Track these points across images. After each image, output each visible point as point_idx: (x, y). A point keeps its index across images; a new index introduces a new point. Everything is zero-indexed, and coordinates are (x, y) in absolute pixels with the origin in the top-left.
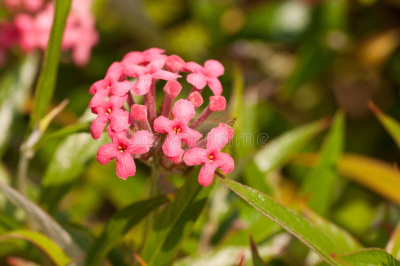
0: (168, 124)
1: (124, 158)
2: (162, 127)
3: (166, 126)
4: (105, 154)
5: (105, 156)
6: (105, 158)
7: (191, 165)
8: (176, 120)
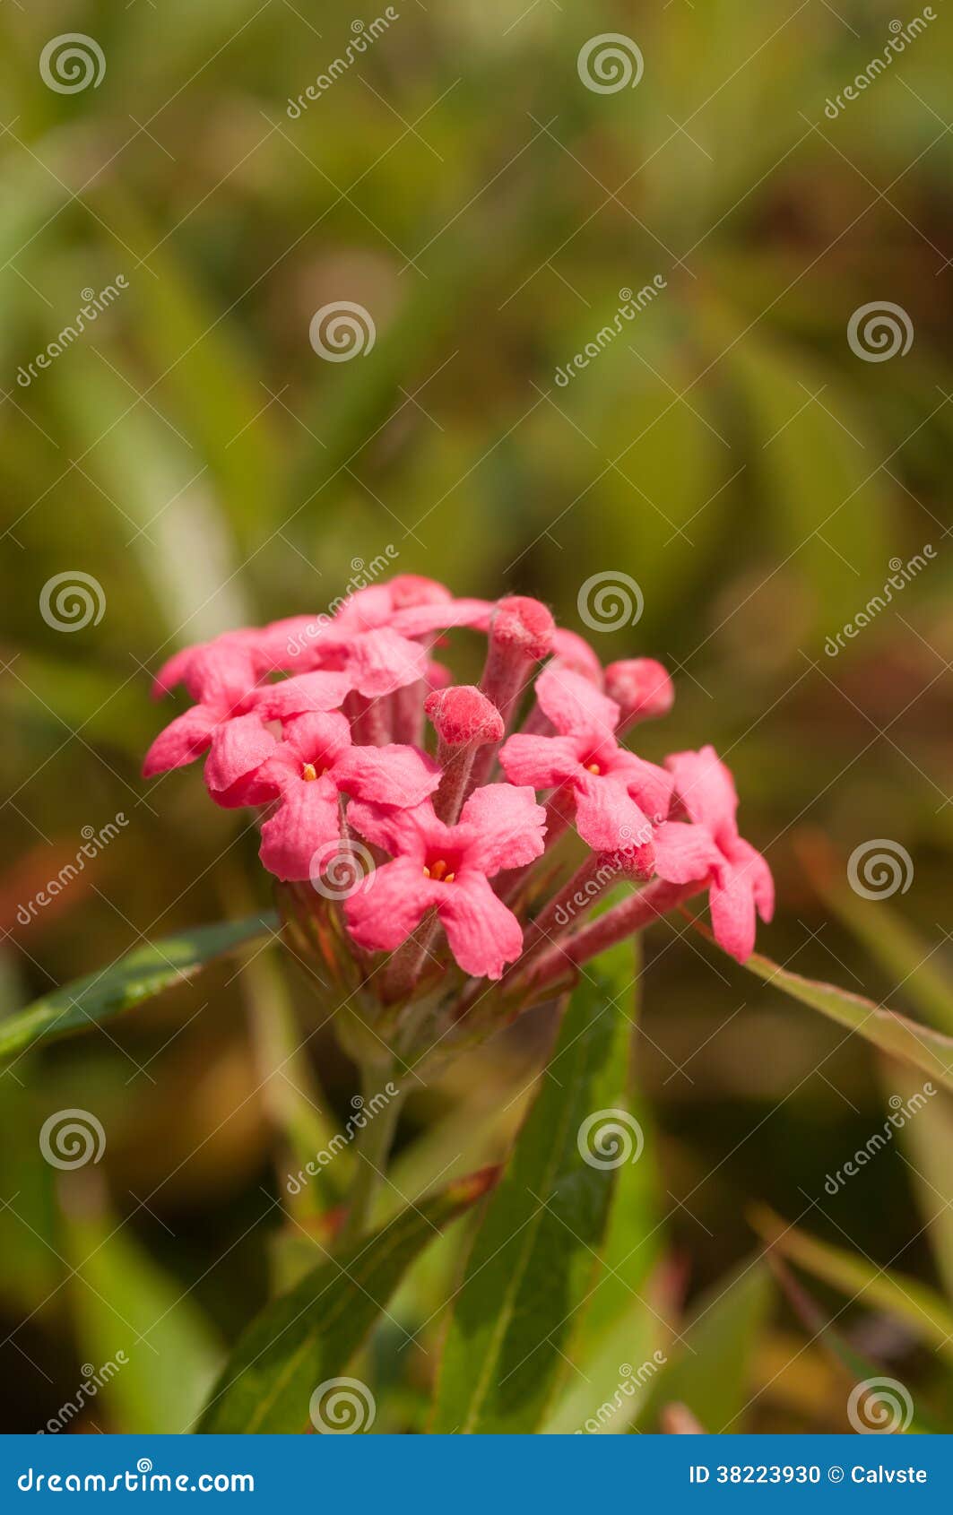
0: (561, 746)
1: (471, 893)
2: (545, 764)
3: (558, 755)
4: (394, 901)
5: (395, 909)
6: (395, 916)
7: (682, 879)
8: (577, 730)
